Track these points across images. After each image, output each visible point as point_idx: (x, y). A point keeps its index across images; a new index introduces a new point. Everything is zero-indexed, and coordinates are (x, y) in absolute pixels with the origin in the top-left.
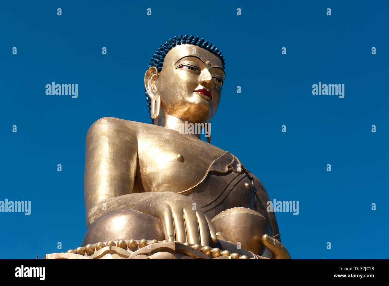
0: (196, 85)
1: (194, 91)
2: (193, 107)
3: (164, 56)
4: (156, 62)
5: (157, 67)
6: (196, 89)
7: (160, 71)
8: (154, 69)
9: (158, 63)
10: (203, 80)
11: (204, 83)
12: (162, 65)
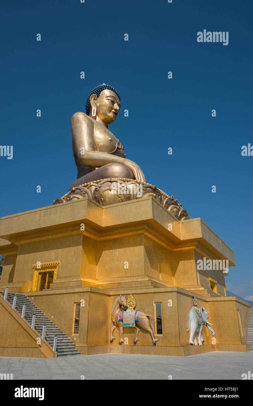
0: (112, 109)
1: (111, 111)
2: (109, 118)
3: (101, 92)
4: (96, 93)
5: (97, 95)
6: (112, 111)
7: (98, 97)
8: (96, 95)
9: (98, 94)
10: (115, 108)
11: (115, 110)
12: (99, 95)
